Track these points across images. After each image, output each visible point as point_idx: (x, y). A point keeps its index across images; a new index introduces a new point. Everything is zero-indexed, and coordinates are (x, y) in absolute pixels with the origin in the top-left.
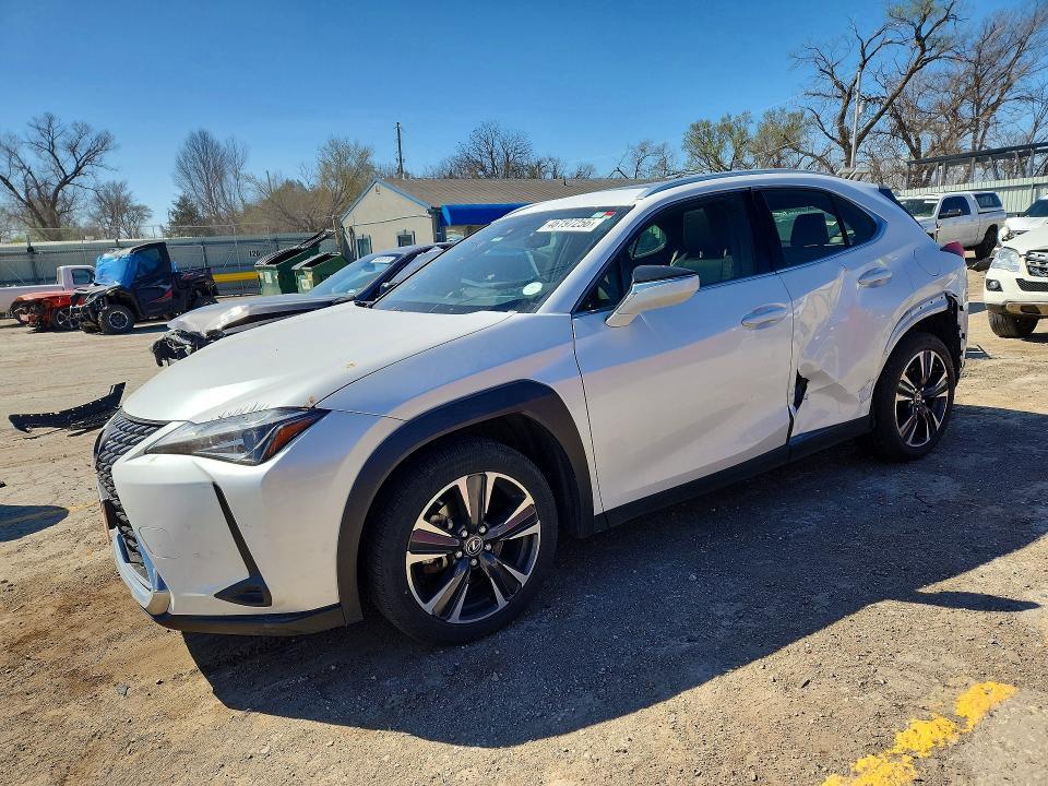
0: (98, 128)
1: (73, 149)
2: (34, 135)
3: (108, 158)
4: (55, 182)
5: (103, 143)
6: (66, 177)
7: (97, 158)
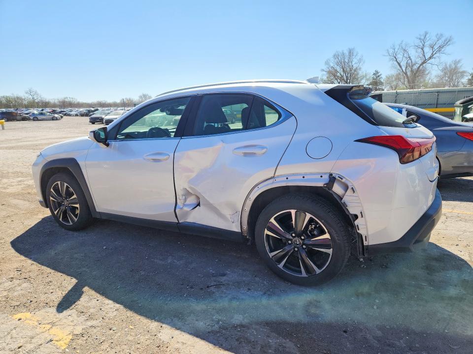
0: (447, 35)
1: (432, 47)
2: (418, 42)
3: (447, 49)
4: (420, 62)
5: (448, 42)
6: (425, 60)
7: (443, 50)
